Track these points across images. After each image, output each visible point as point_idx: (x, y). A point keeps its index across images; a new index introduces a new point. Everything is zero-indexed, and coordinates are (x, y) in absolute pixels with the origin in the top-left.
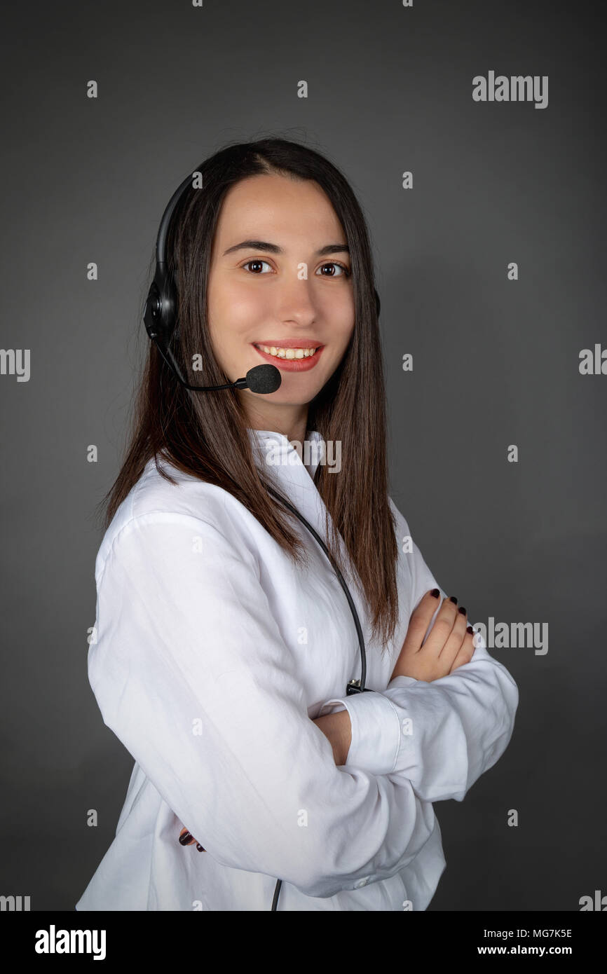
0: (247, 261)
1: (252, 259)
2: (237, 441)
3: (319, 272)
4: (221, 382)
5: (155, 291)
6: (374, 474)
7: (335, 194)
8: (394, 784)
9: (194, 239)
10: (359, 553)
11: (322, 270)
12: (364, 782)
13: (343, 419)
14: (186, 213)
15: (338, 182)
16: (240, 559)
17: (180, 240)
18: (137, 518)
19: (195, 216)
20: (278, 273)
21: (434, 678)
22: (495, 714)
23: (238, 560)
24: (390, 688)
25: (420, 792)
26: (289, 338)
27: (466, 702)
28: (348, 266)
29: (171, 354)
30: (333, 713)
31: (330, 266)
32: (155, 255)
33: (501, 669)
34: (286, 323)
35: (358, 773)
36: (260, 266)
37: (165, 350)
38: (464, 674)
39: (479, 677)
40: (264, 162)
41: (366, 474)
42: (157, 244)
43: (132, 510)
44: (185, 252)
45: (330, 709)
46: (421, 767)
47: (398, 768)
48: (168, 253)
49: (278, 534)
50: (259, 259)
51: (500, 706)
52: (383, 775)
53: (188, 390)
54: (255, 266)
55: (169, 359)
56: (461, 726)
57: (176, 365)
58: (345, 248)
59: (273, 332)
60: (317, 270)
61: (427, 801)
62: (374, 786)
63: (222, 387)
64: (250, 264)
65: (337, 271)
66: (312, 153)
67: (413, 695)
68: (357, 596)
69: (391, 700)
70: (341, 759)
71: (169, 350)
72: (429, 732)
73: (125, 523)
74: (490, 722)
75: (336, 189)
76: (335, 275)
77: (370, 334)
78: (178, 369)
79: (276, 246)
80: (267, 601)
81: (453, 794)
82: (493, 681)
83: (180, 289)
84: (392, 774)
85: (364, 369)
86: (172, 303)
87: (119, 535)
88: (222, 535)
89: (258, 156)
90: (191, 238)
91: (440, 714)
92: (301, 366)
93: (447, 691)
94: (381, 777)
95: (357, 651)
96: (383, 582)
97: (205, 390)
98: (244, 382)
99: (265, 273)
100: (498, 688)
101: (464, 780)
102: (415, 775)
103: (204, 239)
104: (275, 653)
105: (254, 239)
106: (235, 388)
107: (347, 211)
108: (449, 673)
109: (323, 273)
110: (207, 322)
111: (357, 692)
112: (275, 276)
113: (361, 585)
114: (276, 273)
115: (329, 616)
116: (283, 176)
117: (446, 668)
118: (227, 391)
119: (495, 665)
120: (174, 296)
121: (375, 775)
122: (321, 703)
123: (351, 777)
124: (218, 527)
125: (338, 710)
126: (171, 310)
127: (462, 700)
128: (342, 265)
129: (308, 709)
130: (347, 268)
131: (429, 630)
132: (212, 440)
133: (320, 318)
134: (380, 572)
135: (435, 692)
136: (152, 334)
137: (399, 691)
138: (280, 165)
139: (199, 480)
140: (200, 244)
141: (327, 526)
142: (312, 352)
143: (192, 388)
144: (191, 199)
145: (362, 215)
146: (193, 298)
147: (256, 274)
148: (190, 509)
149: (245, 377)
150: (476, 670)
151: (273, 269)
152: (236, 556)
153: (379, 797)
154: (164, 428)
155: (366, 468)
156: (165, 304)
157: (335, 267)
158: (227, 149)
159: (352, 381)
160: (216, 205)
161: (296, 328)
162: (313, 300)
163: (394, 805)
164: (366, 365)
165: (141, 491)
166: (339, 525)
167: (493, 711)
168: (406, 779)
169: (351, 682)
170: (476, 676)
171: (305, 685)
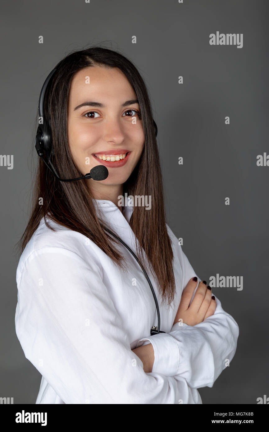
0: (87, 112)
1: (89, 112)
2: (88, 207)
3: (124, 115)
4: (78, 176)
5: (40, 131)
6: (158, 217)
7: (129, 74)
8: (177, 380)
9: (58, 103)
10: (153, 258)
11: (126, 114)
12: (161, 381)
13: (141, 189)
14: (52, 90)
15: (130, 67)
16: (91, 269)
17: (50, 104)
18: (36, 251)
19: (57, 91)
20: (103, 117)
21: (196, 324)
22: (227, 341)
23: (89, 270)
24: (173, 331)
25: (190, 384)
26: (111, 150)
27: (212, 336)
28: (139, 111)
29: (51, 163)
30: (144, 345)
31: (130, 111)
32: (38, 113)
33: (230, 317)
34: (109, 142)
35: (159, 377)
36: (93, 115)
37: (47, 161)
38: (211, 321)
39: (218, 322)
40: (90, 60)
41: (154, 218)
42: (39, 107)
43: (34, 246)
44: (54, 110)
45: (142, 343)
46: (190, 371)
47: (178, 373)
48: (45, 111)
49: (110, 253)
50: (92, 111)
51: (230, 337)
52: (171, 377)
53: (61, 181)
54: (91, 115)
55: (50, 167)
56: (210, 349)
57: (53, 168)
58: (137, 101)
59: (103, 147)
60: (123, 114)
61: (194, 388)
62: (166, 382)
63: (78, 179)
64: (88, 114)
65: (134, 113)
66: (115, 53)
67: (184, 334)
68: (153, 281)
69: (174, 337)
70: (148, 369)
71: (49, 161)
72: (194, 353)
73: (31, 253)
74: (225, 345)
75: (129, 71)
76: (132, 115)
77: (152, 145)
78: (54, 170)
79: (101, 104)
80: (106, 290)
81: (207, 384)
82: (226, 324)
83: (53, 129)
84: (177, 375)
85: (150, 163)
86: (49, 137)
87: (28, 259)
88: (81, 258)
89: (87, 57)
90: (56, 102)
91: (200, 344)
92: (119, 164)
93: (203, 331)
94: (170, 378)
95: (155, 311)
96: (166, 272)
97: (69, 181)
98: (89, 175)
99: (97, 118)
100: (229, 328)
101: (213, 376)
102: (187, 376)
103: (63, 103)
104: (112, 317)
105: (89, 101)
106: (85, 178)
107: (136, 82)
108: (203, 321)
109: (126, 115)
110: (69, 145)
111: (157, 334)
112: (102, 119)
113: (155, 274)
114: (102, 117)
115: (139, 295)
116: (101, 67)
117: (201, 318)
118: (81, 181)
119: (227, 315)
120: (50, 133)
121: (167, 377)
122: (138, 340)
123: (155, 379)
124: (79, 253)
125: (147, 343)
126: (49, 141)
127: (210, 335)
128: (136, 110)
129: (130, 345)
130: (138, 111)
131: (193, 299)
132: (74, 206)
133: (127, 138)
134: (164, 267)
135: (196, 332)
136: (40, 154)
137: (178, 332)
138: (99, 61)
139: (68, 229)
140: (61, 105)
141: (136, 245)
142: (124, 156)
143: (63, 180)
144: (54, 83)
145: (144, 83)
146: (60, 134)
147: (92, 118)
148: (64, 245)
149: (89, 172)
150: (217, 319)
151: (100, 115)
152: (89, 268)
153: (169, 388)
154: (48, 203)
155: (154, 214)
156: (46, 138)
157: (132, 111)
158: (71, 55)
159: (144, 170)
160: (68, 85)
161: (115, 145)
162: (122, 130)
163: (177, 391)
164: (151, 161)
165: (38, 236)
166: (142, 245)
167: (226, 339)
168: (184, 378)
169: (153, 327)
170: (217, 322)
171: (128, 333)
